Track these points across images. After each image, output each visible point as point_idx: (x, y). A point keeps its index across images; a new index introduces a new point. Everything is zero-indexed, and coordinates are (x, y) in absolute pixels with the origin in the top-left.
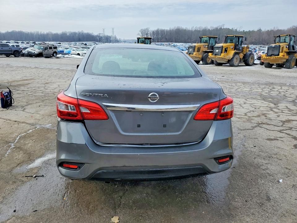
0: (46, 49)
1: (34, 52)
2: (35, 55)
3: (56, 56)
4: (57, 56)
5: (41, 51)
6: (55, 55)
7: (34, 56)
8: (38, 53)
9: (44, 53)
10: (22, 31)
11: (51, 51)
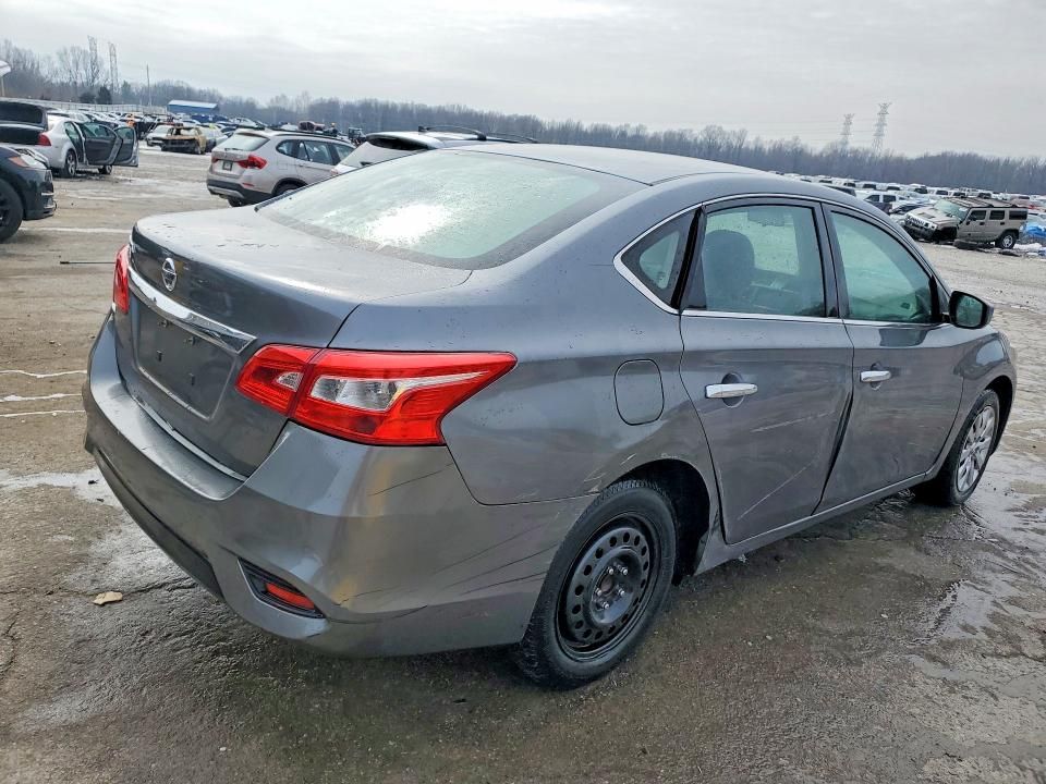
0: (977, 215)
1: (926, 222)
2: (926, 233)
3: (1011, 247)
4: (1016, 246)
5: (953, 221)
6: (1006, 241)
7: (924, 236)
8: (940, 228)
9: (963, 229)
10: (975, 156)
11: (995, 228)
